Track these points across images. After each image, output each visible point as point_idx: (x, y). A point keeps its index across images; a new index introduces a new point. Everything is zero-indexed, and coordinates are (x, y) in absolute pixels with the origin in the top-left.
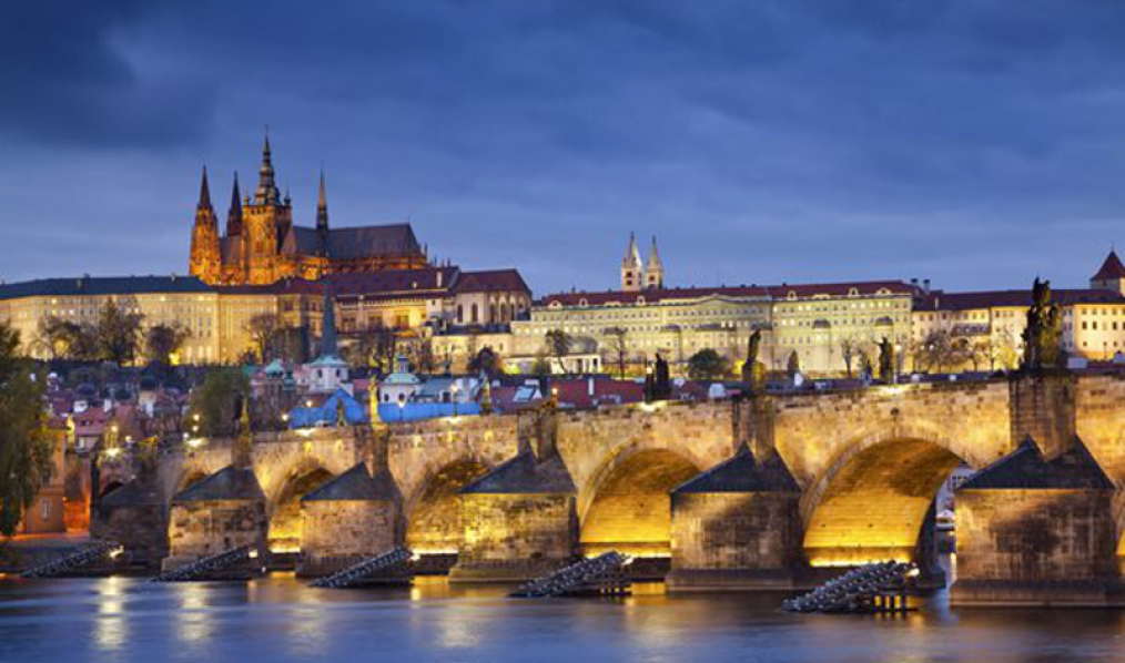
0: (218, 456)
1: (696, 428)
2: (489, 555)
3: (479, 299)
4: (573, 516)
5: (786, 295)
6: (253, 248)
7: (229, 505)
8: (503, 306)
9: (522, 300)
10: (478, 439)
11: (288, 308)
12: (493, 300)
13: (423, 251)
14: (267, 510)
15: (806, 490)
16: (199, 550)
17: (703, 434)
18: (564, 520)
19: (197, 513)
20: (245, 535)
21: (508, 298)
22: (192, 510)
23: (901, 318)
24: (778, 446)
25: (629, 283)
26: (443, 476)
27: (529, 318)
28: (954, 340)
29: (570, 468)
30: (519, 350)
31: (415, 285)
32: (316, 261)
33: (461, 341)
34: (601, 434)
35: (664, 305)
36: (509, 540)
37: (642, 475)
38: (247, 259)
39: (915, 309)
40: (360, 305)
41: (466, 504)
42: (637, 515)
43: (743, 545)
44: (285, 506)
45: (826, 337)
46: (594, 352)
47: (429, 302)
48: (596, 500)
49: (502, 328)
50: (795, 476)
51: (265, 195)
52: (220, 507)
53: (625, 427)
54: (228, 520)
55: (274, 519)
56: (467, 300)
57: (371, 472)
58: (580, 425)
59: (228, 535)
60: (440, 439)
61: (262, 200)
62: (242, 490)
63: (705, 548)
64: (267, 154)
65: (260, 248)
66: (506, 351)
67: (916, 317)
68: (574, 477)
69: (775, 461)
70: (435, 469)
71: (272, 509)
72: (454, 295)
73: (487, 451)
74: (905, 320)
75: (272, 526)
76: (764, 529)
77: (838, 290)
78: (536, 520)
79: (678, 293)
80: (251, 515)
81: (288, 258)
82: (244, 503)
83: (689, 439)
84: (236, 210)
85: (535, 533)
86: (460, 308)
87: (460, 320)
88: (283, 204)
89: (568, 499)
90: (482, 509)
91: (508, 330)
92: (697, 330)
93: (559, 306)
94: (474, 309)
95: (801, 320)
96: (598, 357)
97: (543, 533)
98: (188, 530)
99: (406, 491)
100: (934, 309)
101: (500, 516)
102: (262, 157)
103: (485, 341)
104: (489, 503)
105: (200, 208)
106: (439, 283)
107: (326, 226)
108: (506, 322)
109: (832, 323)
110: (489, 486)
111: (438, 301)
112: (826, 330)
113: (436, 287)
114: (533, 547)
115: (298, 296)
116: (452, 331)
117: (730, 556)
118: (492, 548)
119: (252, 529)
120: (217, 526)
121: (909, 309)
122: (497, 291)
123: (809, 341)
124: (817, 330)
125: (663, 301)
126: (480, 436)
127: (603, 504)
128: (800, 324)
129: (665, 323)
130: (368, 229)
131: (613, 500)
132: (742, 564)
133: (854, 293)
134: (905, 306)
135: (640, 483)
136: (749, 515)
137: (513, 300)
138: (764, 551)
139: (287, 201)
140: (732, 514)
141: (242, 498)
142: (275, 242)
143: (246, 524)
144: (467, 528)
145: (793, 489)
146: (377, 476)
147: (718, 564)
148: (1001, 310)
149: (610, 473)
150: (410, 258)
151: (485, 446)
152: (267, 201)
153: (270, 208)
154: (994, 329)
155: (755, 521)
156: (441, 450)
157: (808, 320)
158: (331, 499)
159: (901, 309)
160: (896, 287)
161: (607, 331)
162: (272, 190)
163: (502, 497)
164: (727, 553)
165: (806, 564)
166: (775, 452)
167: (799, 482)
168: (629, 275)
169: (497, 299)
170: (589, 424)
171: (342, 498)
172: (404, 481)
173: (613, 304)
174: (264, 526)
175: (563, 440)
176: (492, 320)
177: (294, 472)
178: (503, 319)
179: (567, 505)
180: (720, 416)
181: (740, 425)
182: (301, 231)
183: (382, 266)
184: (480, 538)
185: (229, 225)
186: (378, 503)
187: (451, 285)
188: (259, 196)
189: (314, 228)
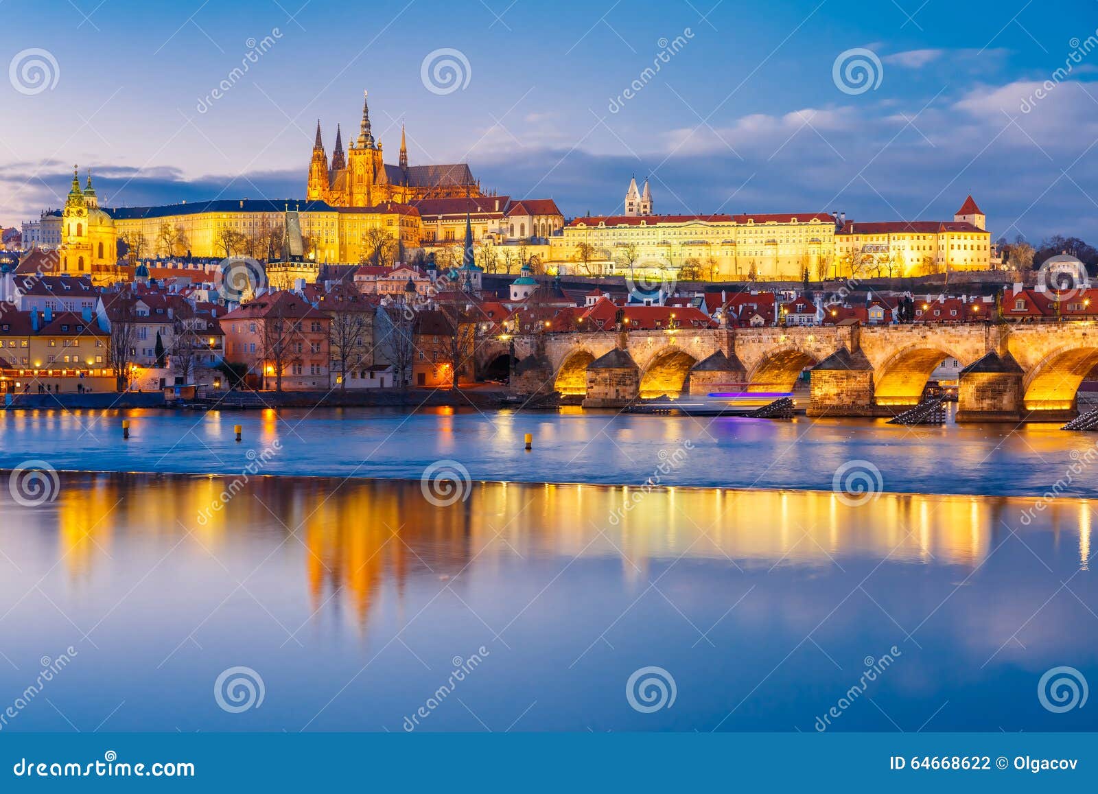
0: (601, 343)
1: (957, 339)
2: (828, 402)
3: (526, 219)
4: (871, 382)
5: (747, 222)
6: (356, 180)
7: (619, 371)
8: (543, 226)
9: (556, 222)
10: (802, 340)
11: (390, 223)
12: (535, 221)
13: (476, 184)
14: (640, 375)
15: (1027, 372)
16: (602, 396)
17: (961, 342)
18: (867, 385)
19: (601, 375)
20: (628, 388)
21: (547, 220)
22: (597, 373)
23: (827, 240)
24: (1010, 350)
25: (631, 210)
26: (773, 359)
27: (562, 235)
28: (864, 256)
29: (869, 357)
30: (555, 257)
31: (479, 209)
32: (401, 189)
33: (515, 250)
34: (891, 340)
35: (660, 227)
36: (838, 395)
37: (910, 362)
38: (351, 187)
39: (836, 233)
40: (439, 222)
41: (816, 375)
42: (903, 382)
43: (995, 399)
44: (650, 372)
45: (775, 253)
46: (609, 260)
47: (490, 221)
48: (885, 374)
49: (543, 241)
50: (1020, 364)
51: (365, 142)
52: (613, 372)
53: (909, 337)
54: (617, 379)
55: (644, 379)
56: (517, 221)
57: (726, 356)
58: (877, 335)
59: (618, 388)
60: (774, 339)
61: (363, 145)
62: (624, 363)
63: (976, 400)
64: (366, 111)
65: (360, 181)
66: (546, 258)
67: (838, 238)
68: (871, 362)
69: (1008, 357)
70: (770, 355)
71: (643, 374)
72: (508, 217)
73: (809, 346)
74: (830, 241)
75: (642, 383)
76: (1005, 391)
77: (783, 219)
78: (853, 385)
79: (670, 219)
80: (631, 377)
81: (382, 187)
82: (626, 370)
83: (952, 344)
84: (339, 152)
85: (851, 391)
86: (512, 227)
87: (512, 234)
88: (377, 148)
89: (869, 374)
90: (824, 378)
91: (547, 242)
92: (683, 245)
93: (584, 226)
94: (523, 227)
95: (756, 239)
96: (613, 263)
97: (855, 391)
98: (595, 385)
99: (748, 367)
100: (848, 233)
101: (833, 382)
102: (363, 114)
103: (533, 250)
104: (828, 375)
105: (315, 149)
106: (497, 210)
107: (406, 164)
108: (545, 237)
109: (779, 242)
110: (827, 366)
111: (496, 221)
112: (775, 247)
113: (495, 211)
114: (850, 398)
115: (397, 216)
116: (507, 242)
117: (988, 404)
118: (829, 399)
119: (631, 385)
120: (611, 383)
121: (833, 233)
122: (539, 215)
123: (761, 255)
124: (768, 247)
125: (659, 224)
126: (804, 337)
127: (888, 377)
128: (756, 242)
129: (660, 240)
130: (437, 167)
131: (894, 374)
132: (994, 408)
133: (794, 221)
134: (830, 231)
135: (908, 366)
136: (998, 384)
137: (550, 221)
138: (1005, 402)
139: (380, 146)
140: (991, 383)
141: (627, 368)
142: (372, 175)
143: (628, 382)
144: (816, 388)
145: (1020, 372)
146: (729, 358)
147: (982, 408)
148: (896, 235)
149: (896, 360)
150: (468, 188)
151: (807, 344)
152: (366, 146)
153: (367, 151)
154: (891, 248)
155: (1001, 387)
156: (776, 345)
157: (762, 239)
158: (707, 370)
159: (827, 233)
160: (825, 218)
161: (619, 245)
162: (370, 138)
163: (834, 372)
164: (986, 404)
165: (1025, 408)
166: (1008, 352)
167: (1023, 368)
168: (631, 204)
169: (539, 220)
170: (884, 334)
171: (713, 370)
172: (746, 361)
173: (623, 225)
174: (638, 383)
175: (864, 342)
176: (535, 235)
177: (661, 353)
178: (543, 235)
179: (868, 377)
180: (972, 333)
181: (990, 338)
182: (389, 168)
183: (448, 194)
184: (823, 393)
185: (334, 163)
186: (733, 373)
187: (505, 209)
188: (359, 142)
189: (398, 165)
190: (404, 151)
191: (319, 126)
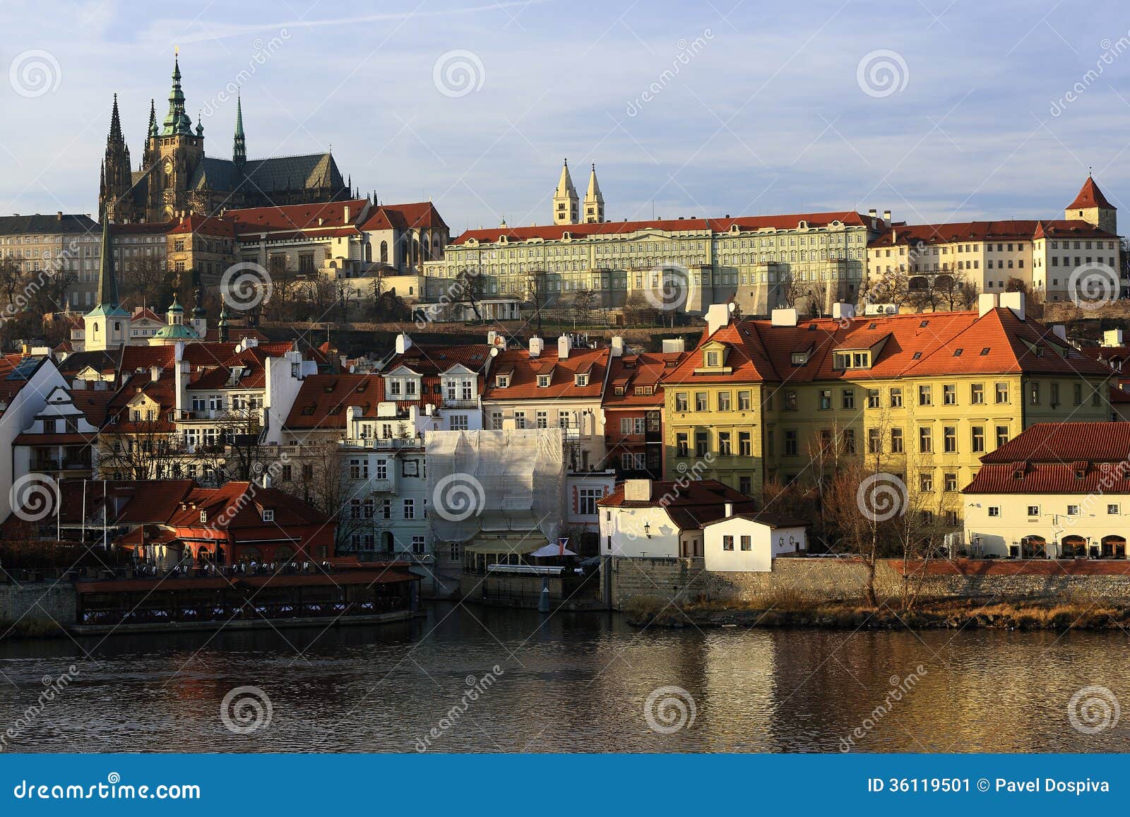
3: (388, 235)
5: (728, 230)
9: (437, 236)
11: (179, 249)
12: (404, 238)
21: (420, 236)
23: (855, 254)
25: (562, 216)
27: (442, 257)
30: (432, 294)
31: (320, 222)
35: (591, 241)
38: (154, 194)
39: (871, 244)
47: (334, 240)
49: (414, 269)
51: (173, 124)
56: (376, 237)
61: (171, 129)
64: (177, 77)
66: (415, 295)
67: (872, 253)
72: (363, 232)
74: (860, 256)
86: (369, 246)
87: (369, 260)
88: (195, 133)
91: (418, 271)
93: (476, 243)
94: (384, 247)
95: (745, 256)
100: (890, 244)
102: (172, 82)
105: (110, 139)
106: (346, 221)
107: (245, 156)
108: (418, 262)
111: (345, 240)
112: (773, 269)
113: (345, 225)
115: (190, 235)
116: (360, 272)
121: (864, 245)
122: (410, 227)
125: (590, 237)
128: (743, 261)
129: (593, 261)
133: (802, 226)
134: (860, 242)
137: (427, 237)
139: (200, 129)
142: (184, 175)
150: (330, 190)
152: (175, 130)
153: (178, 138)
157: (752, 256)
159: (856, 245)
162: (182, 118)
168: (562, 207)
169: (410, 236)
173: (535, 240)
176: (404, 260)
178: (415, 259)
182: (216, 165)
187: (359, 220)
188: (166, 125)
189: (231, 159)
190: (240, 137)
191: (115, 103)
